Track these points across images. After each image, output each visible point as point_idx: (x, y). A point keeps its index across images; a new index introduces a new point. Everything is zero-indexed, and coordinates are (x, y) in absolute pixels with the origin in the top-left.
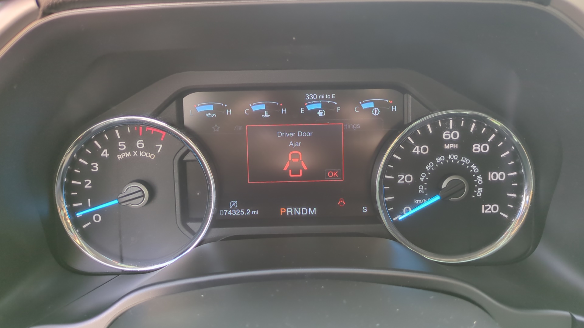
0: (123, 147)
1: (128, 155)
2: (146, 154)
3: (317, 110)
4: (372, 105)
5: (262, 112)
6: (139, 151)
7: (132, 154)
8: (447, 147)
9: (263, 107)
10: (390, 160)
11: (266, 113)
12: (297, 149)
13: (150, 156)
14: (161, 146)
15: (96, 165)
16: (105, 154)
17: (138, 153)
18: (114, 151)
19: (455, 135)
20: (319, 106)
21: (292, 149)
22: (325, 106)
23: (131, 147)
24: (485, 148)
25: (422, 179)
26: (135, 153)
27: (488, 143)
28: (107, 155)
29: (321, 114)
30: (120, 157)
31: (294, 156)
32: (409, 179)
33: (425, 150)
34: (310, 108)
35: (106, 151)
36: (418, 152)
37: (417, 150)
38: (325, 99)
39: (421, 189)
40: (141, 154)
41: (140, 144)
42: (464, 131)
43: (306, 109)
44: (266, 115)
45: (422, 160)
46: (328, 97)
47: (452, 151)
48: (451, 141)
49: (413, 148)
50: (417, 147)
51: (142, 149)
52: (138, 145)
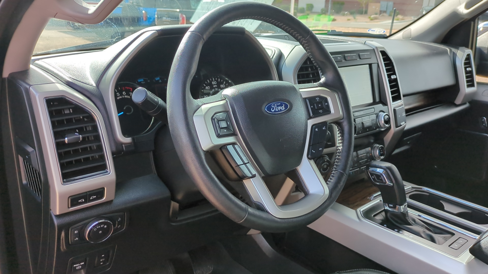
0: (118, 95)
1: (121, 97)
2: (127, 97)
5: (159, 80)
6: (124, 95)
7: (122, 97)
8: (214, 86)
11: (160, 80)
13: (128, 97)
17: (124, 96)
19: (215, 83)
23: (121, 94)
24: (224, 86)
26: (123, 97)
27: (224, 84)
30: (118, 98)
40: (125, 96)
41: (124, 93)
42: (217, 81)
44: (160, 81)
47: (216, 87)
48: (215, 85)
49: (205, 88)
50: (207, 87)
51: (125, 95)
52: (124, 94)
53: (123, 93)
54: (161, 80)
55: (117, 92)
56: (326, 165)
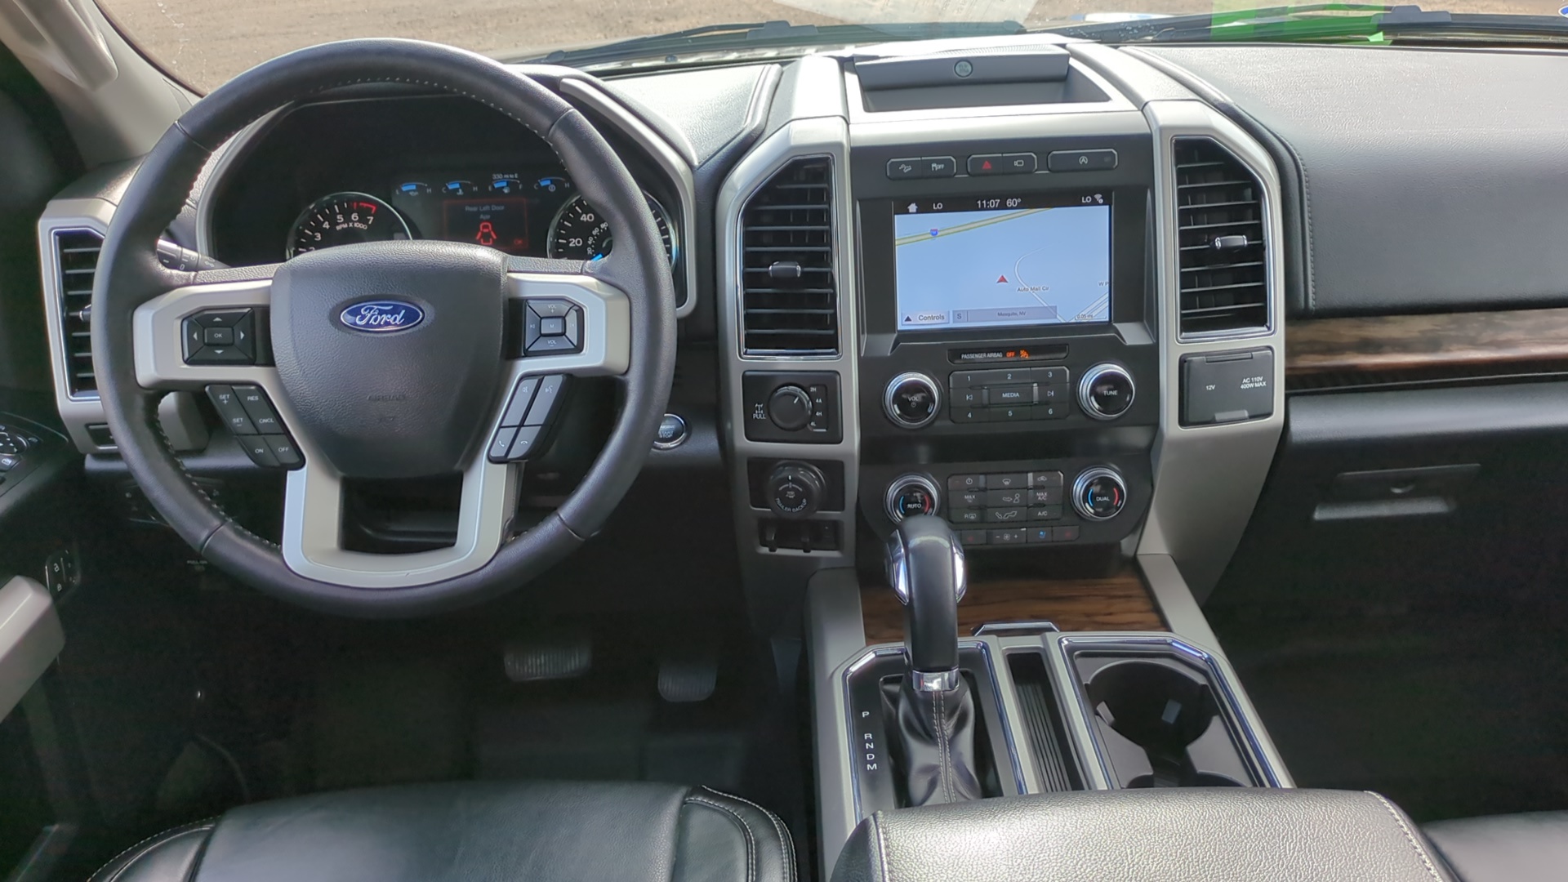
0: (341, 220)
1: (345, 226)
2: (360, 225)
3: (503, 187)
4: (548, 182)
5: (457, 190)
6: (354, 222)
7: (348, 225)
9: (457, 186)
10: (561, 226)
11: (460, 190)
12: (487, 221)
13: (363, 226)
14: (372, 218)
15: (319, 235)
16: (326, 225)
17: (353, 225)
18: (334, 223)
20: (505, 184)
21: (483, 221)
22: (509, 184)
23: (348, 220)
25: (590, 242)
26: (351, 225)
28: (328, 227)
29: (506, 191)
30: (339, 228)
31: (485, 227)
32: (579, 242)
33: (591, 218)
34: (496, 186)
35: (327, 223)
36: (585, 219)
37: (584, 218)
38: (510, 178)
39: (590, 251)
40: (355, 225)
41: (355, 217)
43: (493, 187)
44: (460, 192)
45: (590, 226)
46: (511, 176)
49: (581, 216)
50: (584, 215)
51: (356, 222)
52: (353, 218)
53: (353, 216)
54: (463, 191)
55: (340, 213)
56: (792, 493)
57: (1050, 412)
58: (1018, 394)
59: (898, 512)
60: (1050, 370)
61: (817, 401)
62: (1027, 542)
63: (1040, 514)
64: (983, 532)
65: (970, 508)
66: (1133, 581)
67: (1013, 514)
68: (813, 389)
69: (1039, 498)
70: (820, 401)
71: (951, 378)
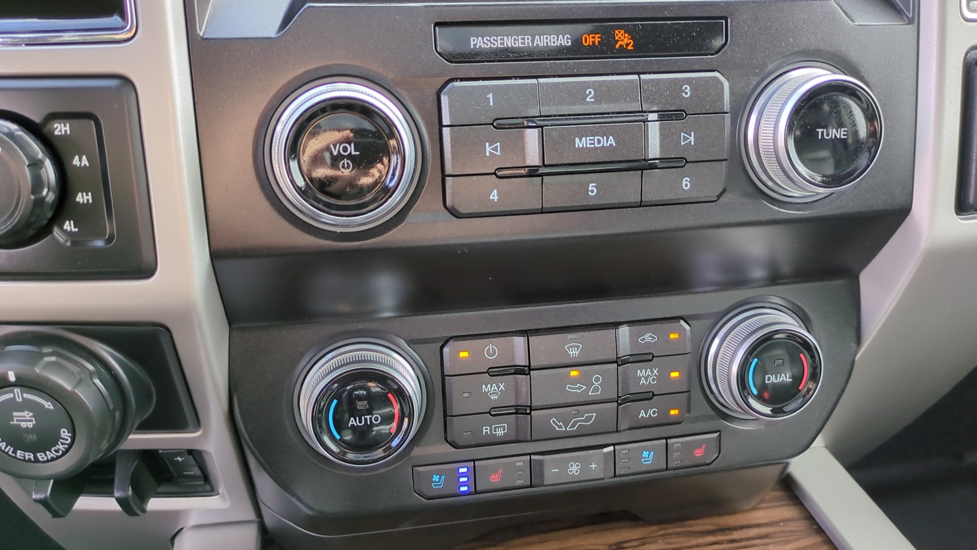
56: (27, 414)
57: (686, 183)
58: (612, 141)
59: (326, 439)
60: (688, 81)
61: (76, 161)
62: (615, 476)
63: (642, 414)
64: (521, 462)
65: (496, 412)
66: (788, 512)
67: (589, 417)
68: (61, 129)
69: (643, 381)
70: (85, 162)
71: (444, 99)
